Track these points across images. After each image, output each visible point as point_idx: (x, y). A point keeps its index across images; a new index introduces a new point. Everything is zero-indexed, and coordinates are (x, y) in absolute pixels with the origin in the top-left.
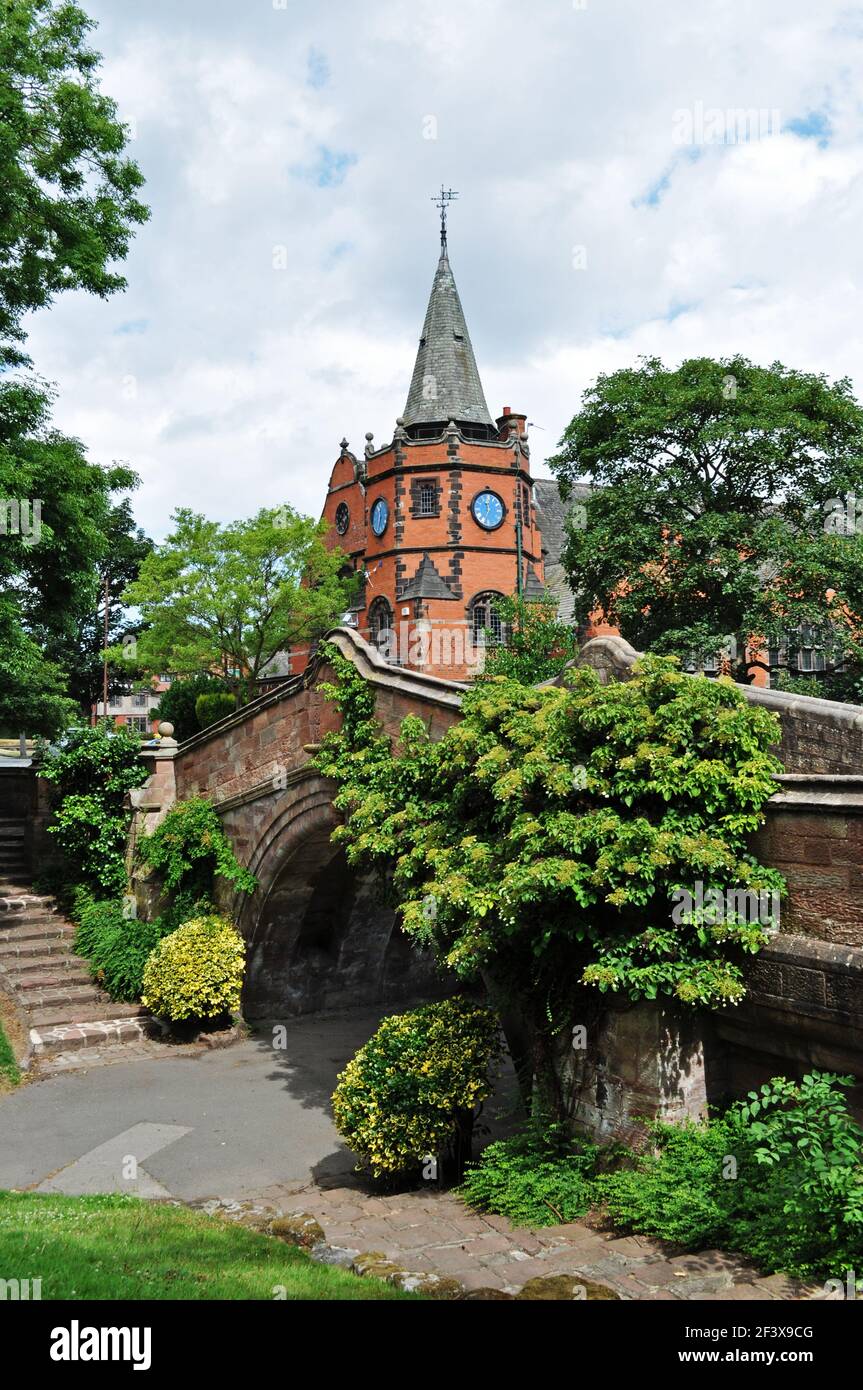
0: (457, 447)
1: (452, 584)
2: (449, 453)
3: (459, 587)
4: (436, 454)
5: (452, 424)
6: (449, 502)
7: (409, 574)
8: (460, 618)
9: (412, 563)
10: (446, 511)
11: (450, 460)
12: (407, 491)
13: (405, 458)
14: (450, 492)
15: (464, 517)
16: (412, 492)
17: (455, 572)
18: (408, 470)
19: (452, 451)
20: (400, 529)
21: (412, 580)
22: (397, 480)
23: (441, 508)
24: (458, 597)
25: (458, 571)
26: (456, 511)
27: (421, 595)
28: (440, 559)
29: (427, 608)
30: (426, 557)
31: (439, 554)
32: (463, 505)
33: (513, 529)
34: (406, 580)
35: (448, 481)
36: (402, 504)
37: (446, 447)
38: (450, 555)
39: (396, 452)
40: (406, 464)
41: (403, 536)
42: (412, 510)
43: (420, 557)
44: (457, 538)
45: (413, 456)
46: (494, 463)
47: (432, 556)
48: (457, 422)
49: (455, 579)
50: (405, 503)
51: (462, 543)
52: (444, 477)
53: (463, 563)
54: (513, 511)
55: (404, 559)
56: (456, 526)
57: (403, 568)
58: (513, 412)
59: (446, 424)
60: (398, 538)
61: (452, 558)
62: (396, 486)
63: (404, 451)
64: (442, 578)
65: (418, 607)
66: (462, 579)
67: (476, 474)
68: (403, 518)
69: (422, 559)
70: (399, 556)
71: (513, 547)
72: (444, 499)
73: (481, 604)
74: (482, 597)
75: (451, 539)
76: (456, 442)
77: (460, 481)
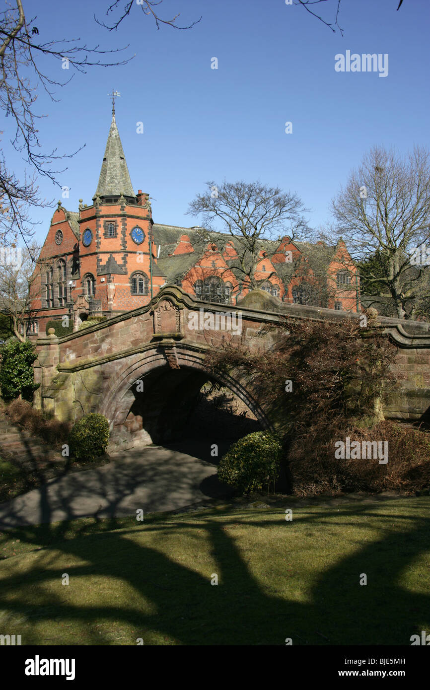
0: (125, 207)
1: (123, 268)
2: (121, 210)
3: (126, 269)
4: (115, 209)
5: (122, 197)
6: (121, 232)
7: (103, 263)
8: (127, 283)
9: (104, 258)
10: (120, 236)
11: (121, 213)
12: (102, 226)
13: (101, 211)
14: (122, 227)
15: (128, 238)
16: (105, 226)
17: (124, 262)
18: (103, 216)
19: (123, 209)
20: (100, 243)
21: (105, 266)
22: (97, 221)
23: (118, 234)
24: (126, 273)
25: (126, 262)
26: (125, 236)
27: (110, 273)
28: (118, 257)
29: (113, 278)
30: (111, 256)
31: (117, 254)
32: (128, 233)
33: (148, 244)
34: (102, 266)
35: (121, 222)
36: (100, 232)
37: (120, 207)
38: (122, 255)
39: (97, 208)
40: (101, 214)
41: (100, 246)
42: (104, 234)
43: (108, 256)
44: (125, 247)
45: (105, 209)
46: (140, 215)
47: (114, 255)
48: (124, 196)
49: (124, 266)
50: (101, 231)
51: (127, 249)
52: (119, 219)
53: (128, 259)
54: (148, 236)
55: (101, 256)
56: (124, 242)
57: (101, 260)
58: (143, 192)
59: (120, 196)
60: (98, 247)
61: (123, 256)
62: (96, 223)
63: (101, 208)
64: (119, 265)
65: (110, 278)
66: (127, 265)
67: (132, 219)
68: (100, 238)
69: (109, 257)
70: (99, 255)
71: (148, 252)
72: (119, 229)
73: (135, 277)
74: (135, 273)
75: (123, 248)
76: (124, 205)
77: (126, 222)
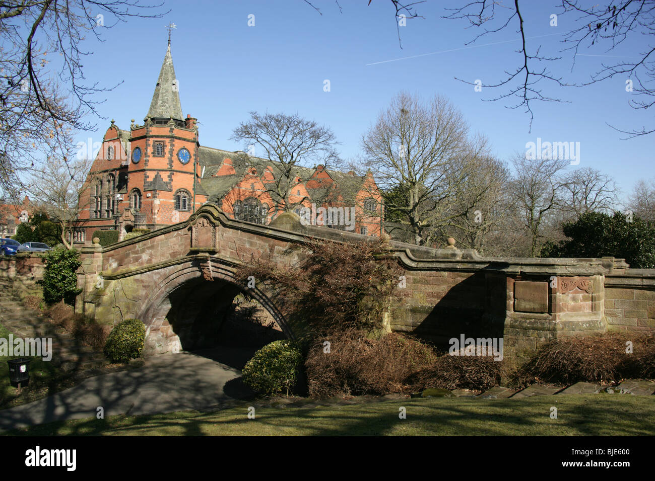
0: (173, 129)
1: (169, 185)
2: (170, 132)
3: (171, 186)
4: (164, 130)
5: (172, 120)
6: (169, 152)
7: (150, 180)
8: (171, 199)
9: (151, 175)
10: (167, 155)
11: (170, 134)
12: (151, 146)
13: (151, 131)
14: (170, 147)
15: (175, 158)
16: (154, 146)
17: (170, 180)
18: (152, 137)
19: (171, 131)
20: (148, 161)
21: (151, 182)
22: (147, 140)
23: (165, 153)
24: (171, 190)
25: (171, 180)
26: (172, 155)
27: (156, 189)
28: (164, 174)
29: (159, 194)
30: (158, 173)
31: (164, 172)
32: (175, 153)
33: (193, 164)
34: (149, 182)
35: (169, 143)
36: (149, 150)
37: (169, 129)
38: (168, 173)
39: (147, 129)
40: (151, 134)
41: (149, 164)
42: (153, 153)
43: (155, 173)
44: (172, 166)
45: (155, 130)
46: (187, 137)
47: (161, 173)
48: (173, 119)
49: (170, 183)
50: (150, 150)
51: (173, 168)
52: (167, 140)
53: (174, 177)
54: (193, 157)
55: (148, 173)
56: (171, 162)
57: (148, 177)
58: (191, 117)
59: (169, 119)
60: (146, 165)
62: (146, 142)
63: (151, 129)
64: (164, 182)
65: (155, 194)
66: (173, 183)
67: (180, 141)
68: (149, 156)
69: (156, 174)
70: (146, 172)
71: (193, 171)
72: (167, 149)
73: (179, 194)
74: (179, 191)
75: (169, 167)
76: (173, 127)
77: (174, 143)
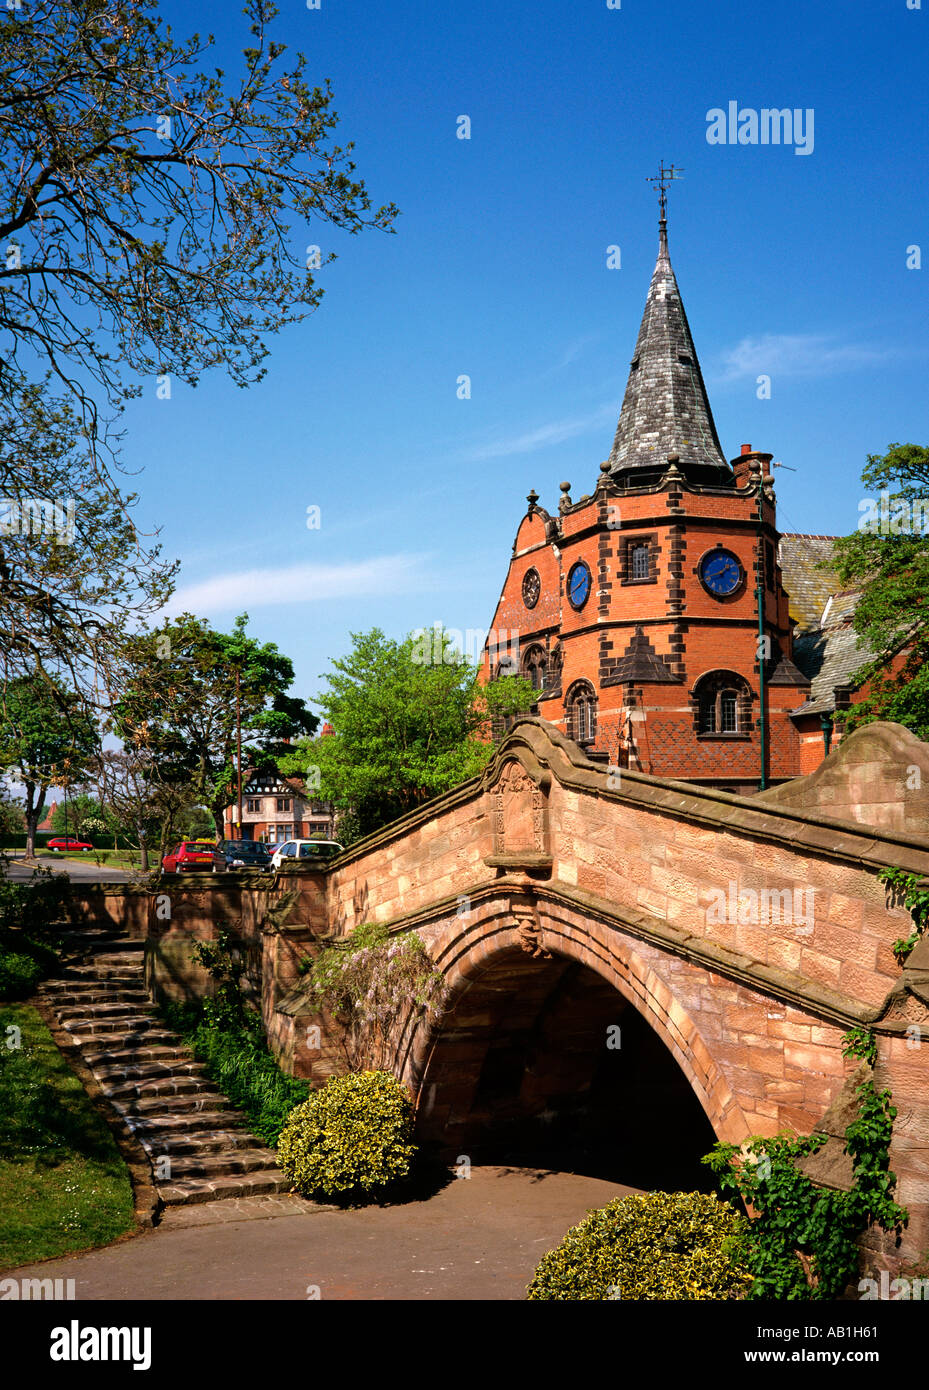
0: (679, 496)
1: (673, 666)
2: (668, 504)
3: (681, 667)
4: (652, 503)
5: (672, 467)
6: (669, 565)
7: (616, 653)
8: (684, 706)
9: (621, 640)
10: (665, 576)
11: (669, 512)
12: (615, 553)
13: (612, 512)
14: (670, 552)
15: (690, 582)
16: (621, 553)
17: (676, 649)
18: (616, 526)
19: (673, 501)
20: (607, 599)
21: (621, 659)
22: (601, 539)
23: (658, 572)
24: (680, 680)
25: (681, 648)
26: (679, 576)
27: (634, 678)
28: (658, 635)
29: (641, 693)
30: (640, 633)
31: (656, 628)
32: (689, 567)
33: (753, 596)
34: (614, 659)
35: (667, 538)
36: (608, 568)
37: (665, 496)
38: (671, 629)
39: (602, 505)
40: (612, 518)
41: (609, 607)
42: (620, 575)
43: (632, 632)
44: (680, 608)
45: (623, 506)
46: (729, 516)
47: (647, 631)
48: (677, 465)
49: (677, 658)
50: (612, 567)
51: (686, 614)
52: (664, 531)
53: (687, 639)
54: (752, 574)
55: (612, 635)
56: (679, 594)
57: (611, 646)
58: (755, 451)
59: (665, 467)
60: (601, 610)
61: (673, 633)
62: (600, 546)
63: (612, 503)
64: (660, 657)
65: (630, 693)
66: (686, 658)
67: (703, 530)
68: (610, 585)
69: (633, 635)
70: (604, 631)
71: (753, 618)
72: (664, 560)
73: (708, 688)
74: (710, 679)
75: (673, 610)
76: (679, 490)
77: (684, 538)
